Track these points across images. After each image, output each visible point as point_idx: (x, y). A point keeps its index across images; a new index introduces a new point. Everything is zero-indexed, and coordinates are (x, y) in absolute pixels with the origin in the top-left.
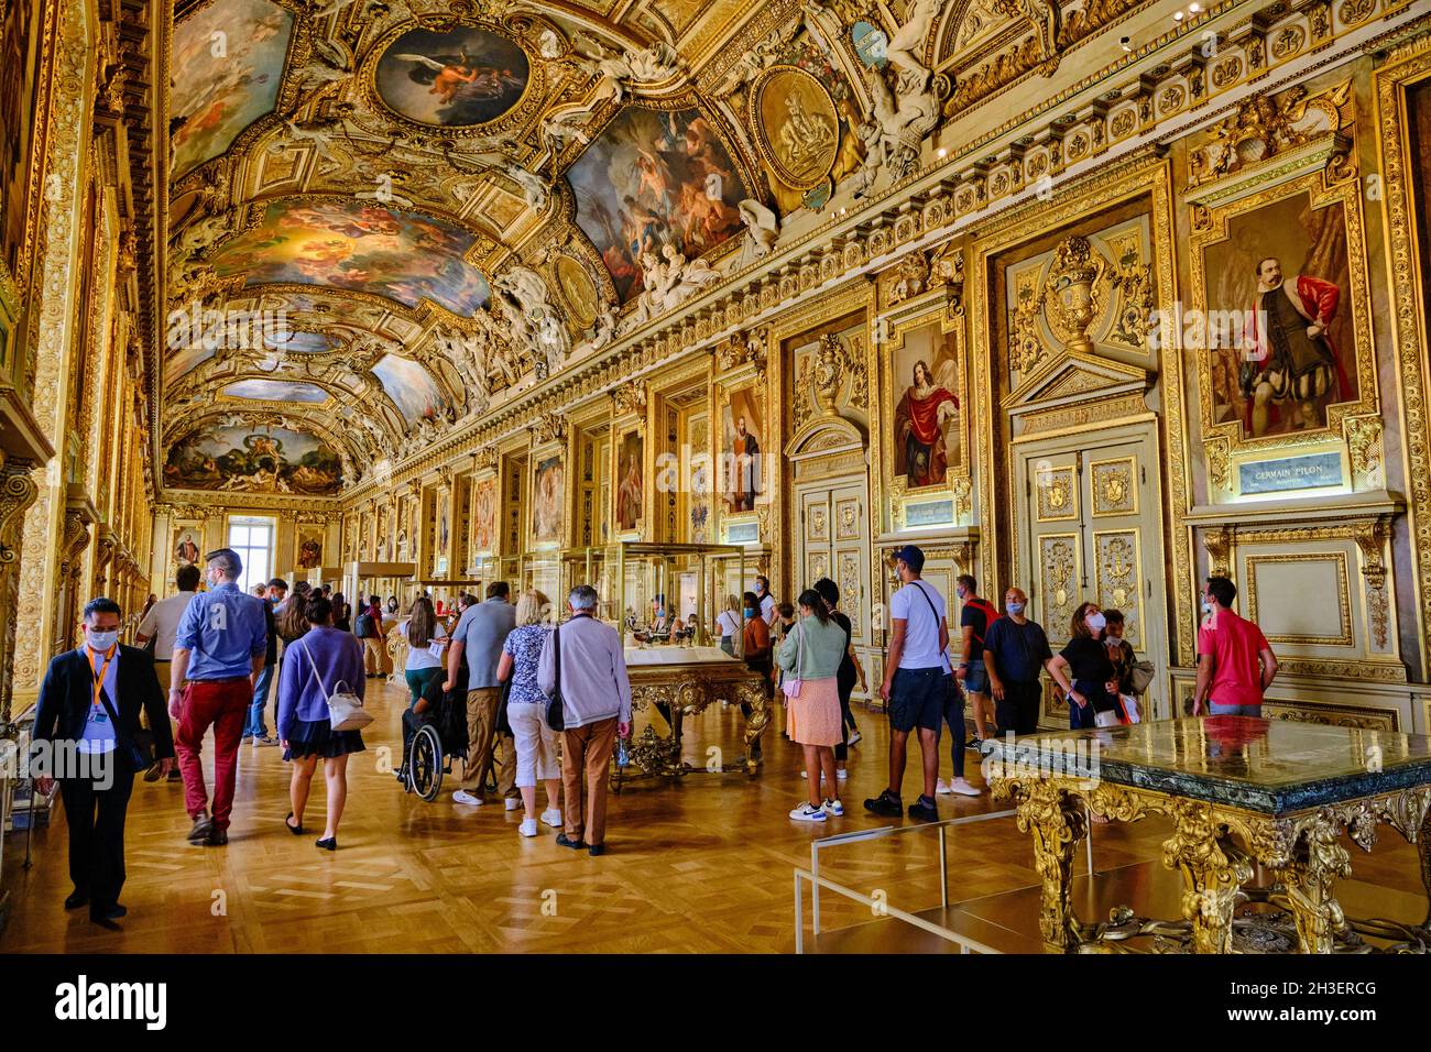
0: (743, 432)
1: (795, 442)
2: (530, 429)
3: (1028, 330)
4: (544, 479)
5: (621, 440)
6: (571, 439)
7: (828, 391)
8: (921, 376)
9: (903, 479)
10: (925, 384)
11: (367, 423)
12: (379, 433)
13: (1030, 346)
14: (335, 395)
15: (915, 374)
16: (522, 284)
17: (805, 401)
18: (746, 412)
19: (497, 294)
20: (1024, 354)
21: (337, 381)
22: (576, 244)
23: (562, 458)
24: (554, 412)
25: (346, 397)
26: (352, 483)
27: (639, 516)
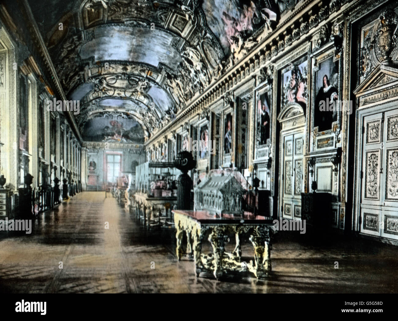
0: (264, 111)
1: (281, 114)
2: (198, 114)
3: (368, 57)
4: (202, 134)
5: (225, 117)
6: (211, 117)
7: (294, 91)
8: (325, 82)
9: (317, 128)
10: (327, 85)
11: (150, 115)
12: (154, 118)
13: (368, 65)
14: (138, 104)
15: (323, 81)
16: (191, 54)
17: (286, 97)
18: (265, 103)
19: (183, 59)
20: (365, 69)
21: (137, 99)
22: (208, 35)
23: (208, 125)
24: (205, 107)
25: (142, 105)
26: (148, 138)
27: (231, 148)
